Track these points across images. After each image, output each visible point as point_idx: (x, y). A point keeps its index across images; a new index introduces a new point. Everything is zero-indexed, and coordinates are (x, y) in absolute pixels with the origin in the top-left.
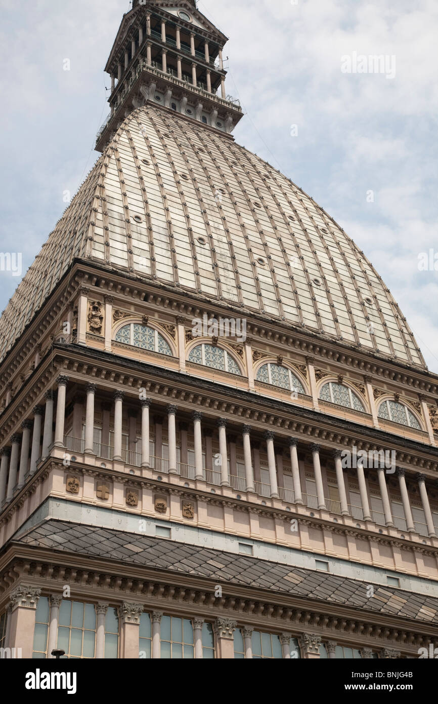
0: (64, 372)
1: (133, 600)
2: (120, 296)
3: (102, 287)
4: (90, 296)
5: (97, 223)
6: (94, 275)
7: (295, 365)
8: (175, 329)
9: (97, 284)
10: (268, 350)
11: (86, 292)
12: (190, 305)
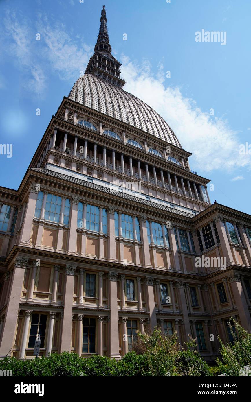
0: (56, 126)
1: (76, 197)
2: (80, 111)
3: (74, 108)
4: (69, 110)
5: (74, 92)
6: (71, 103)
7: (140, 141)
8: (99, 124)
9: (72, 107)
10: (131, 135)
11: (68, 108)
12: (104, 117)
